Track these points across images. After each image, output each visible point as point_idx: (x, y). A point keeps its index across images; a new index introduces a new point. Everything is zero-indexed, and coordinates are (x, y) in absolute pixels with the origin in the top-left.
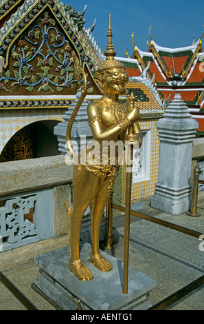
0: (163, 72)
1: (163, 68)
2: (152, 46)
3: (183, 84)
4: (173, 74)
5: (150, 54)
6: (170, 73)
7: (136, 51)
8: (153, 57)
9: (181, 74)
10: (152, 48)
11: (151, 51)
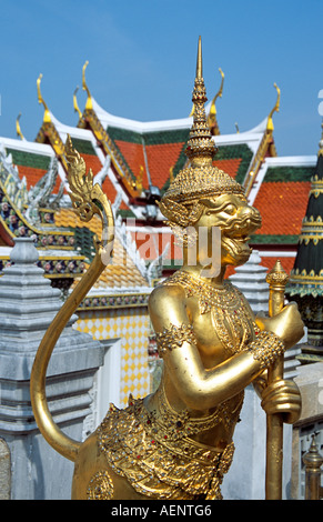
0: (120, 181)
1: (121, 172)
4: (146, 188)
5: (86, 135)
6: (139, 186)
7: (49, 125)
8: (94, 143)
11: (88, 126)
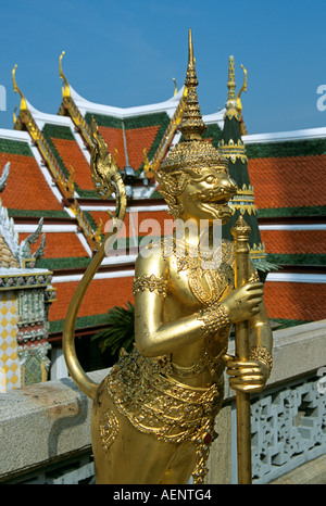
2: (69, 99)
3: (148, 194)
5: (65, 121)
7: (25, 112)
9: (142, 170)
10: (69, 106)
11: (67, 113)
